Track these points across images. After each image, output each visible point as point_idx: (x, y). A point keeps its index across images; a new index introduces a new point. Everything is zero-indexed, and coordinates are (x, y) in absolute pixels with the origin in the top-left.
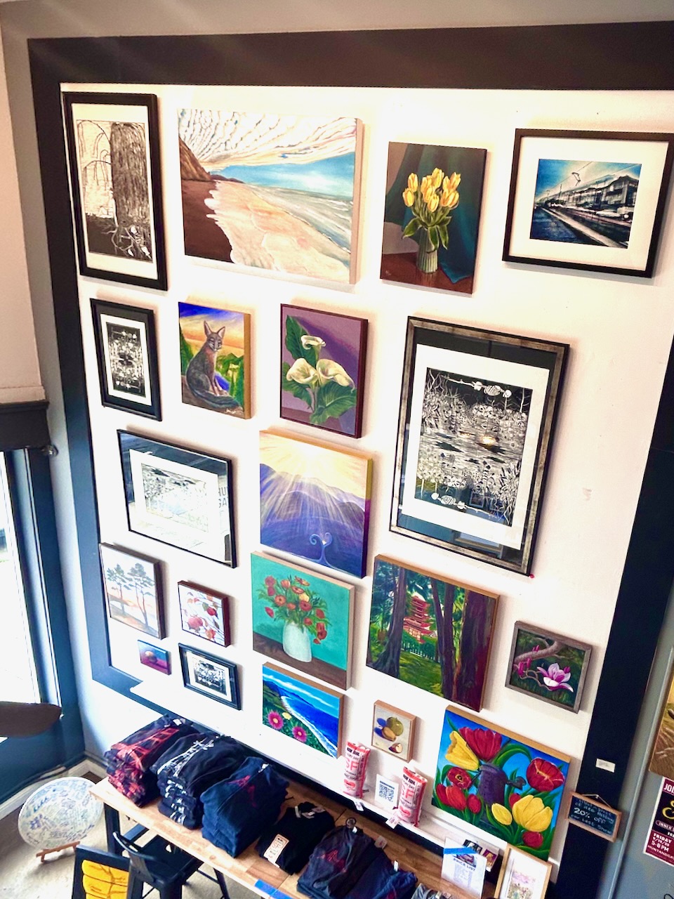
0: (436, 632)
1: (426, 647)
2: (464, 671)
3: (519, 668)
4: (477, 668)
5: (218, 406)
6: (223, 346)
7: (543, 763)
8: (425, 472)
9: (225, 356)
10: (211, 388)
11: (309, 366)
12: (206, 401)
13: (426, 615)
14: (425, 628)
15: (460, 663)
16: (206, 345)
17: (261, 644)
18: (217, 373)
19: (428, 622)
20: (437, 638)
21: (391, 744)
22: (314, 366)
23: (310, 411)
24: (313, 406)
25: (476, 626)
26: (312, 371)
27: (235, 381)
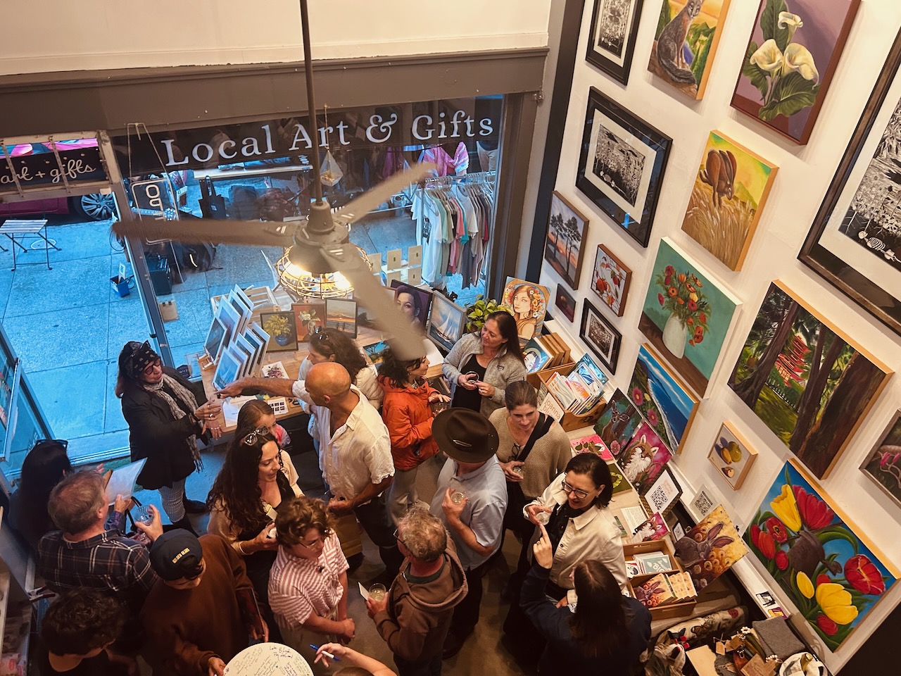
0: (807, 381)
1: (790, 392)
2: (821, 433)
3: (883, 458)
4: (835, 437)
5: (677, 79)
6: (700, 13)
7: (867, 563)
8: (862, 203)
9: (698, 25)
10: (676, 60)
11: (777, 50)
12: (668, 72)
13: (803, 360)
14: (797, 373)
15: (820, 423)
16: (685, 9)
17: (646, 325)
18: (686, 43)
19: (802, 368)
20: (805, 388)
21: (725, 466)
22: (783, 51)
23: (762, 103)
24: (766, 97)
25: (852, 394)
26: (779, 57)
27: (699, 55)
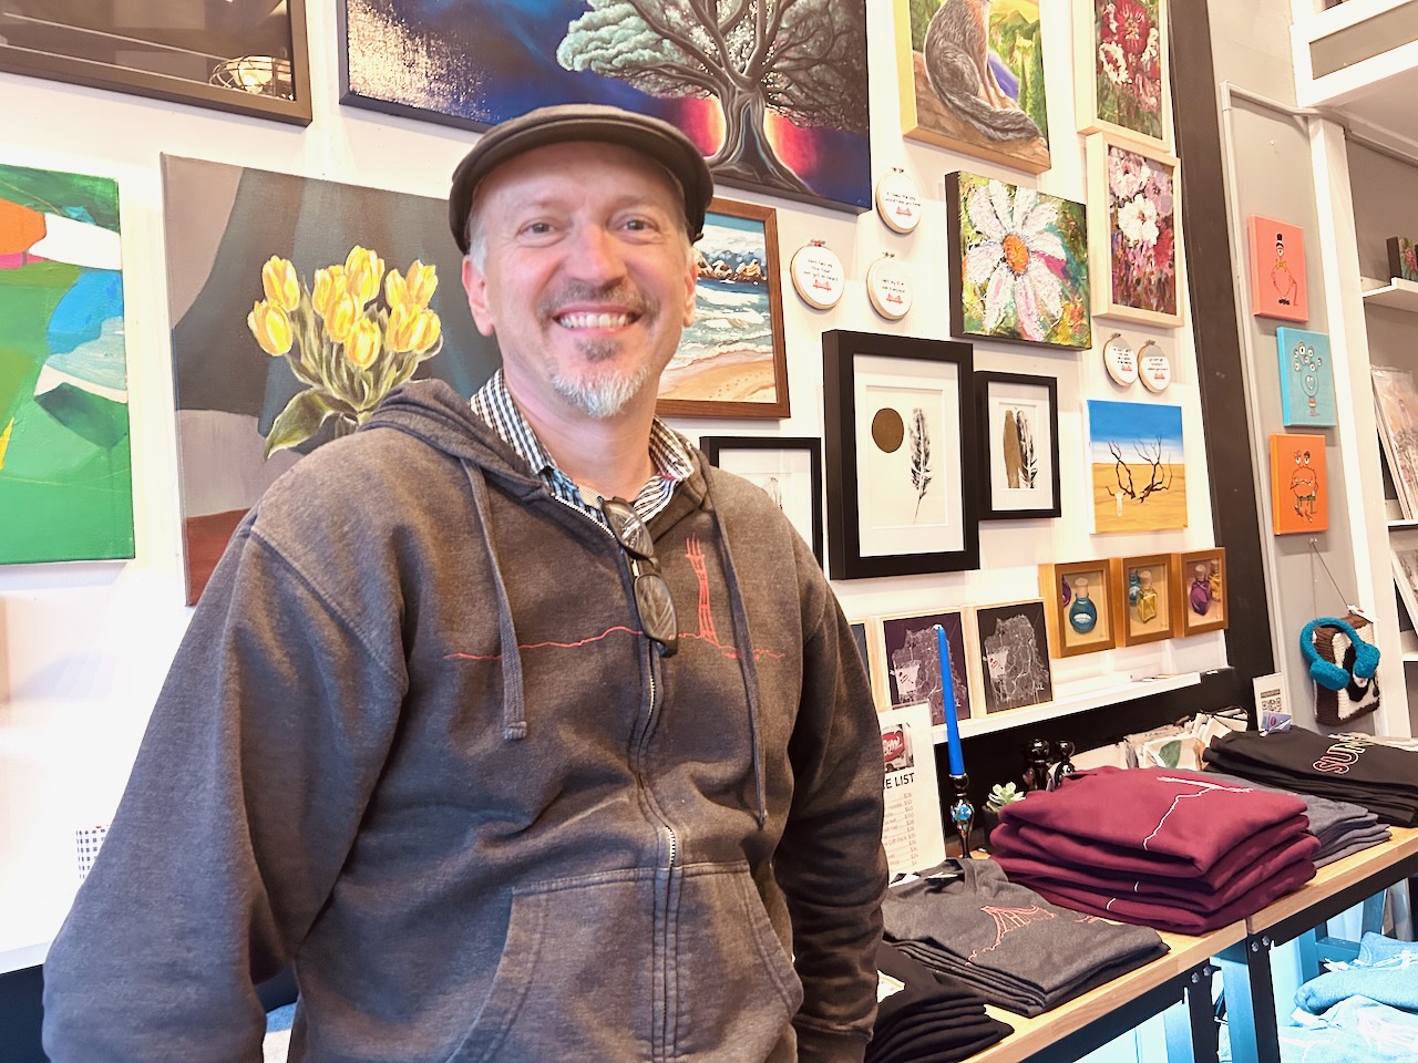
18: (992, 54)
27: (1028, 76)
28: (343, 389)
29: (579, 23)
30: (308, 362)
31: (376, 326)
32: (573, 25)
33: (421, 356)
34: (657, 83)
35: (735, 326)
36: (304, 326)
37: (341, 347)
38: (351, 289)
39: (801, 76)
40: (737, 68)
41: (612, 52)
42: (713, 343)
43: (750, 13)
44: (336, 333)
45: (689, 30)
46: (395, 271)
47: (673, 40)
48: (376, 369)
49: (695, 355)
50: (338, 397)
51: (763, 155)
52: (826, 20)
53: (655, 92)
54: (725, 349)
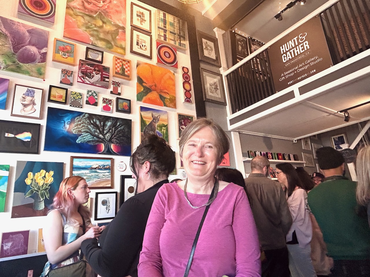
16: (153, 121)
18: (157, 130)
27: (164, 133)
28: (37, 188)
29: (80, 137)
30: (33, 185)
31: (43, 180)
32: (79, 137)
33: (50, 183)
34: (93, 143)
35: (104, 175)
36: (33, 181)
37: (38, 183)
38: (40, 175)
39: (118, 139)
40: (107, 139)
41: (85, 140)
42: (99, 178)
43: (110, 131)
44: (37, 181)
45: (99, 135)
46: (47, 172)
47: (96, 137)
48: (43, 186)
49: (96, 180)
50: (36, 190)
51: (111, 151)
52: (124, 131)
53: (92, 144)
54: (101, 179)
